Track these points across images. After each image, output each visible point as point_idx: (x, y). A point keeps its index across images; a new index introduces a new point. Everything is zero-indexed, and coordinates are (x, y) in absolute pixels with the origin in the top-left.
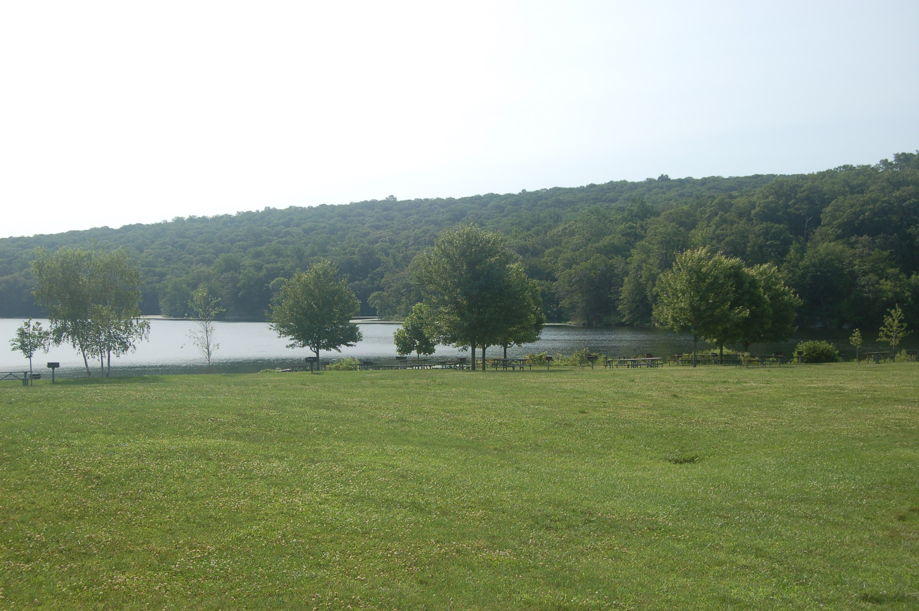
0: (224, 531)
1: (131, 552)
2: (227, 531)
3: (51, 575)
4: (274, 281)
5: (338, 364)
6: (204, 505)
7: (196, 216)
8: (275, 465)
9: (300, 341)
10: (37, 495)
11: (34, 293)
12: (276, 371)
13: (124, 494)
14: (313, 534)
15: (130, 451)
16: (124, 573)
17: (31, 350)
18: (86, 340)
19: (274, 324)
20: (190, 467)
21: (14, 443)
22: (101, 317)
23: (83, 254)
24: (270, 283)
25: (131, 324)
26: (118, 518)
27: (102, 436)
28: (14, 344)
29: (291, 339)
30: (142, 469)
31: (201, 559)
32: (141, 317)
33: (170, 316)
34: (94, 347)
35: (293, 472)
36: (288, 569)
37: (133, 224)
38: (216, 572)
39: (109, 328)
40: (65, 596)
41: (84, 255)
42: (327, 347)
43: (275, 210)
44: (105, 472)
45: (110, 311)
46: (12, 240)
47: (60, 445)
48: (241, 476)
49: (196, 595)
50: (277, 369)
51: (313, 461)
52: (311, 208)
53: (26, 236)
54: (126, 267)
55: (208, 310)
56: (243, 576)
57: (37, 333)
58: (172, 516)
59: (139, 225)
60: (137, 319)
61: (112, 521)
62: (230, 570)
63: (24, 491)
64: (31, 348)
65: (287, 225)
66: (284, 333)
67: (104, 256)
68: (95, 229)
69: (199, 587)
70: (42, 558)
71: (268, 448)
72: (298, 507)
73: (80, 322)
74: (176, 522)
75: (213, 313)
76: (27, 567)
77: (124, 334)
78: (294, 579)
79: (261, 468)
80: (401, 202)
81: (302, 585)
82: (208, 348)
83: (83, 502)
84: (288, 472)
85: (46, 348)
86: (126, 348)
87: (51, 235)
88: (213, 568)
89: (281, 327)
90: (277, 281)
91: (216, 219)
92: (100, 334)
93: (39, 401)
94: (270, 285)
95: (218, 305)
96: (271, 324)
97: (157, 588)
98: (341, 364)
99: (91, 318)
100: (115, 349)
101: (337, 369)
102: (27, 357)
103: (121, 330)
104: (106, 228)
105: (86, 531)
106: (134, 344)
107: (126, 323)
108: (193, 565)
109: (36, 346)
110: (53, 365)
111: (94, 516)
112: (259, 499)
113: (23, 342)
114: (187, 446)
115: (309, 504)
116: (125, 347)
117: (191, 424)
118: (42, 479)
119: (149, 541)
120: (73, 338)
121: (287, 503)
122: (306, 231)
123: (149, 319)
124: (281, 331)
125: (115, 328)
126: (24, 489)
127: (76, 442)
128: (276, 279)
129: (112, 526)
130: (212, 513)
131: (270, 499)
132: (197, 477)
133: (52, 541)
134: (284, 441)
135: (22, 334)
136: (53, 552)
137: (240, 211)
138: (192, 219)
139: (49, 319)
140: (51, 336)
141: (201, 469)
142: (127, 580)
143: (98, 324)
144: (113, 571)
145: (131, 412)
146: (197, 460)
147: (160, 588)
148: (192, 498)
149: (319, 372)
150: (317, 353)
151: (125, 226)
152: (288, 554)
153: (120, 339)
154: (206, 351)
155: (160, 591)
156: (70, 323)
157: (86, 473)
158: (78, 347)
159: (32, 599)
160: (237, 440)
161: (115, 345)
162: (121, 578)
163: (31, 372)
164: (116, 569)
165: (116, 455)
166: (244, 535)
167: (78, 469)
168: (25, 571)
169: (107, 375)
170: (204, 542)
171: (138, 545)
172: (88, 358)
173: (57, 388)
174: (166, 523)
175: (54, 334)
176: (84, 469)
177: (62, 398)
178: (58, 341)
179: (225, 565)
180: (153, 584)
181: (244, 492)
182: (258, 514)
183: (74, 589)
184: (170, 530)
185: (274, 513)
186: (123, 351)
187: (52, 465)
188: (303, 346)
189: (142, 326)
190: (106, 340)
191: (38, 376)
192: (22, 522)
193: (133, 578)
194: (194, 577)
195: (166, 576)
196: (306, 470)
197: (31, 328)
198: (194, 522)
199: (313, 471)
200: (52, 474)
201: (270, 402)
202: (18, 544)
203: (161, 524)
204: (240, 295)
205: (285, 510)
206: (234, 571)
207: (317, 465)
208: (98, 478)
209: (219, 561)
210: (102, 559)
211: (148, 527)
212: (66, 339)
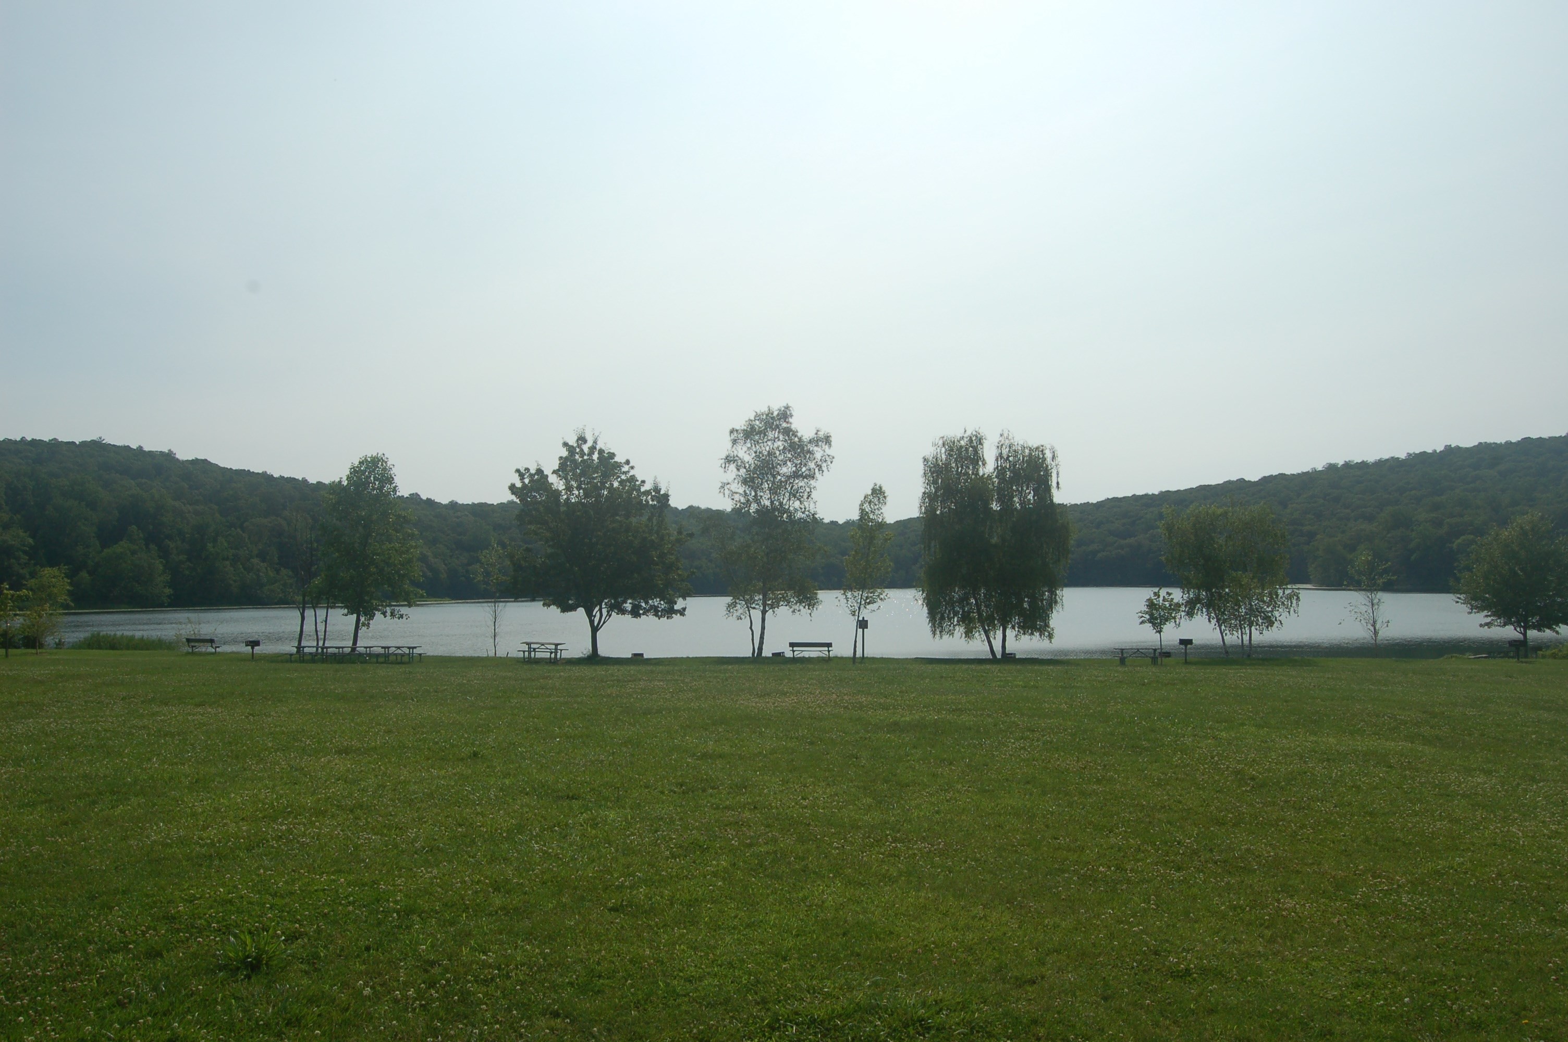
0: (1416, 859)
1: (1298, 872)
2: (1421, 860)
3: (1207, 888)
4: (1459, 541)
5: (1556, 651)
6: (1387, 823)
7: (1353, 461)
8: (1479, 780)
9: (1500, 618)
10: (1183, 792)
11: (1163, 558)
12: (1466, 657)
13: (1286, 802)
14: (1541, 877)
15: (1289, 749)
16: (1292, 897)
17: (1161, 624)
18: (1223, 613)
19: (1462, 596)
20: (1366, 775)
21: (1153, 731)
22: (1241, 586)
23: (1220, 511)
24: (1453, 543)
25: (1277, 596)
26: (1280, 830)
27: (1253, 729)
28: (1142, 617)
29: (1487, 616)
30: (1305, 773)
31: (1387, 893)
32: (1289, 586)
33: (1322, 585)
34: (1233, 622)
35: (1506, 791)
36: (1509, 919)
37: (1274, 474)
38: (1410, 910)
39: (1250, 601)
40: (1224, 916)
41: (1219, 513)
42: (1538, 628)
43: (1458, 448)
44: (1260, 773)
45: (1252, 579)
46: (1135, 498)
47: (1204, 737)
48: (1434, 791)
49: (1385, 937)
50: (1468, 654)
51: (1533, 780)
52: (1509, 444)
53: (1150, 493)
54: (1269, 526)
55: (1374, 578)
56: (1446, 920)
57: (1167, 604)
58: (1348, 834)
59: (1282, 476)
60: (1284, 589)
61: (1273, 832)
62: (1428, 910)
63: (1169, 787)
64: (1161, 622)
66: (1477, 607)
67: (1243, 514)
68: (1229, 482)
69: (1389, 928)
70: (1194, 868)
71: (1467, 757)
72: (1518, 838)
73: (1215, 592)
74: (1353, 841)
75: (1380, 581)
76: (1177, 875)
77: (1268, 607)
78: (1519, 934)
79: (1460, 783)
81: (1532, 944)
82: (1374, 625)
83: (1238, 807)
84: (1499, 791)
85: (1177, 622)
86: (1271, 624)
87: (1178, 491)
88: (1405, 905)
89: (1472, 599)
90: (1464, 540)
91: (1380, 463)
92: (1240, 607)
93: (1174, 684)
94: (1454, 546)
95: (1385, 571)
96: (1458, 595)
97: (1335, 921)
98: (1560, 651)
99: (1229, 587)
100: (1257, 624)
101: (1554, 656)
102: (1157, 632)
103: (1264, 602)
104: (1242, 481)
105: (1243, 841)
106: (1280, 618)
107: (1270, 594)
108: (1379, 898)
109: (1167, 620)
110: (1185, 642)
111: (1251, 824)
112: (1461, 824)
113: (1151, 615)
114: (1360, 748)
115: (1533, 837)
116: (1270, 622)
117: (1362, 721)
118: (1188, 775)
119: (1320, 862)
120: (1207, 611)
121: (1502, 832)
122: (1504, 474)
123: (1298, 589)
124: (1472, 606)
125: (1257, 599)
126: (1168, 784)
127: (1224, 734)
128: (1463, 537)
129: (1273, 838)
130: (1399, 834)
131: (1476, 824)
132: (1376, 788)
133: (1205, 849)
134: (1490, 750)
135: (1151, 605)
136: (1206, 862)
137: (1411, 452)
138: (1347, 465)
139: (1181, 587)
140: (1183, 608)
141: (1380, 778)
142: (1297, 906)
143: (1237, 595)
144: (1278, 892)
145: (1286, 701)
146: (1374, 767)
147: (1338, 922)
148: (1371, 814)
149: (1526, 660)
150: (1525, 634)
151: (1265, 477)
152: (1506, 899)
153: (1263, 612)
154: (1372, 629)
155: (1339, 925)
156: (1204, 593)
157: (1237, 772)
158: (1214, 621)
159: (1187, 914)
160: (1424, 745)
161: (1258, 620)
162: (1290, 903)
163: (1161, 649)
164: (1282, 891)
165: (1273, 754)
166: (1444, 868)
167: (1228, 767)
168: (1176, 880)
169: (1249, 656)
170: (1391, 871)
171: (1306, 864)
172: (1226, 634)
173: (1193, 668)
174: (1340, 841)
175: (1186, 607)
176: (1236, 767)
177: (1201, 681)
178: (1190, 614)
179: (1421, 903)
180: (1330, 916)
181: (1441, 813)
182: (1461, 843)
183: (1234, 908)
184: (1346, 851)
185: (1484, 844)
186: (1267, 627)
187: (1198, 760)
188: (1505, 625)
189: (1290, 597)
190: (1246, 613)
191: (1167, 654)
192: (1169, 822)
193: (1304, 905)
194: (1381, 913)
195: (1345, 908)
196: (1525, 790)
197: (1161, 599)
198: (1376, 845)
199: (1535, 792)
200: (1198, 770)
201: (1466, 697)
202: (1167, 848)
203: (1334, 842)
204: (1413, 558)
205: (1499, 841)
206: (1434, 912)
207: (1541, 784)
208: (1253, 779)
209: (1412, 897)
210: (1264, 877)
211: (1318, 845)
212: (1199, 612)
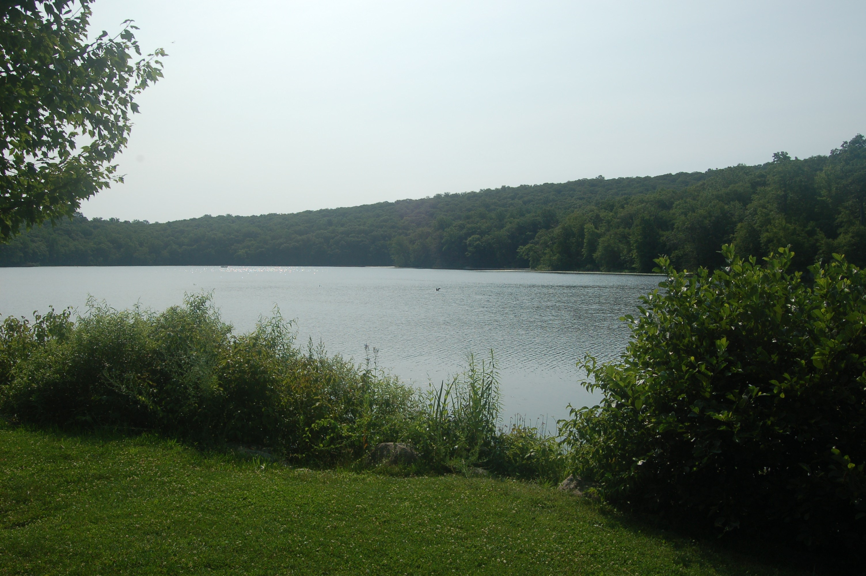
4: (471, 238)
52: (535, 186)
65: (513, 198)
80: (608, 180)
90: (473, 238)
122: (525, 203)
128: (473, 236)
138: (447, 195)
